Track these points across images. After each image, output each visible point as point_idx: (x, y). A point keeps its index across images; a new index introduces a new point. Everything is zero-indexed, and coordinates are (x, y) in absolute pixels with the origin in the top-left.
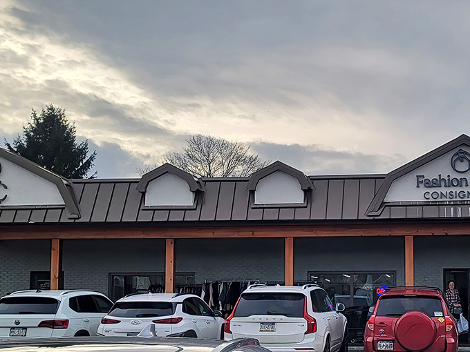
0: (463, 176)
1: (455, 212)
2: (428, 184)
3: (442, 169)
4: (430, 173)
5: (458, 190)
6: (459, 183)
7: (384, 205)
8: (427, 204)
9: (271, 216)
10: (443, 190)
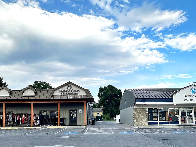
0: (69, 90)
1: (67, 98)
2: (62, 92)
3: (65, 88)
4: (62, 89)
5: (68, 93)
6: (69, 92)
7: (52, 96)
8: (62, 96)
9: (27, 98)
10: (65, 93)
